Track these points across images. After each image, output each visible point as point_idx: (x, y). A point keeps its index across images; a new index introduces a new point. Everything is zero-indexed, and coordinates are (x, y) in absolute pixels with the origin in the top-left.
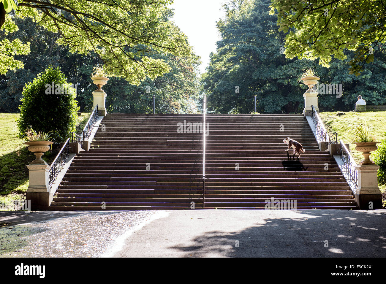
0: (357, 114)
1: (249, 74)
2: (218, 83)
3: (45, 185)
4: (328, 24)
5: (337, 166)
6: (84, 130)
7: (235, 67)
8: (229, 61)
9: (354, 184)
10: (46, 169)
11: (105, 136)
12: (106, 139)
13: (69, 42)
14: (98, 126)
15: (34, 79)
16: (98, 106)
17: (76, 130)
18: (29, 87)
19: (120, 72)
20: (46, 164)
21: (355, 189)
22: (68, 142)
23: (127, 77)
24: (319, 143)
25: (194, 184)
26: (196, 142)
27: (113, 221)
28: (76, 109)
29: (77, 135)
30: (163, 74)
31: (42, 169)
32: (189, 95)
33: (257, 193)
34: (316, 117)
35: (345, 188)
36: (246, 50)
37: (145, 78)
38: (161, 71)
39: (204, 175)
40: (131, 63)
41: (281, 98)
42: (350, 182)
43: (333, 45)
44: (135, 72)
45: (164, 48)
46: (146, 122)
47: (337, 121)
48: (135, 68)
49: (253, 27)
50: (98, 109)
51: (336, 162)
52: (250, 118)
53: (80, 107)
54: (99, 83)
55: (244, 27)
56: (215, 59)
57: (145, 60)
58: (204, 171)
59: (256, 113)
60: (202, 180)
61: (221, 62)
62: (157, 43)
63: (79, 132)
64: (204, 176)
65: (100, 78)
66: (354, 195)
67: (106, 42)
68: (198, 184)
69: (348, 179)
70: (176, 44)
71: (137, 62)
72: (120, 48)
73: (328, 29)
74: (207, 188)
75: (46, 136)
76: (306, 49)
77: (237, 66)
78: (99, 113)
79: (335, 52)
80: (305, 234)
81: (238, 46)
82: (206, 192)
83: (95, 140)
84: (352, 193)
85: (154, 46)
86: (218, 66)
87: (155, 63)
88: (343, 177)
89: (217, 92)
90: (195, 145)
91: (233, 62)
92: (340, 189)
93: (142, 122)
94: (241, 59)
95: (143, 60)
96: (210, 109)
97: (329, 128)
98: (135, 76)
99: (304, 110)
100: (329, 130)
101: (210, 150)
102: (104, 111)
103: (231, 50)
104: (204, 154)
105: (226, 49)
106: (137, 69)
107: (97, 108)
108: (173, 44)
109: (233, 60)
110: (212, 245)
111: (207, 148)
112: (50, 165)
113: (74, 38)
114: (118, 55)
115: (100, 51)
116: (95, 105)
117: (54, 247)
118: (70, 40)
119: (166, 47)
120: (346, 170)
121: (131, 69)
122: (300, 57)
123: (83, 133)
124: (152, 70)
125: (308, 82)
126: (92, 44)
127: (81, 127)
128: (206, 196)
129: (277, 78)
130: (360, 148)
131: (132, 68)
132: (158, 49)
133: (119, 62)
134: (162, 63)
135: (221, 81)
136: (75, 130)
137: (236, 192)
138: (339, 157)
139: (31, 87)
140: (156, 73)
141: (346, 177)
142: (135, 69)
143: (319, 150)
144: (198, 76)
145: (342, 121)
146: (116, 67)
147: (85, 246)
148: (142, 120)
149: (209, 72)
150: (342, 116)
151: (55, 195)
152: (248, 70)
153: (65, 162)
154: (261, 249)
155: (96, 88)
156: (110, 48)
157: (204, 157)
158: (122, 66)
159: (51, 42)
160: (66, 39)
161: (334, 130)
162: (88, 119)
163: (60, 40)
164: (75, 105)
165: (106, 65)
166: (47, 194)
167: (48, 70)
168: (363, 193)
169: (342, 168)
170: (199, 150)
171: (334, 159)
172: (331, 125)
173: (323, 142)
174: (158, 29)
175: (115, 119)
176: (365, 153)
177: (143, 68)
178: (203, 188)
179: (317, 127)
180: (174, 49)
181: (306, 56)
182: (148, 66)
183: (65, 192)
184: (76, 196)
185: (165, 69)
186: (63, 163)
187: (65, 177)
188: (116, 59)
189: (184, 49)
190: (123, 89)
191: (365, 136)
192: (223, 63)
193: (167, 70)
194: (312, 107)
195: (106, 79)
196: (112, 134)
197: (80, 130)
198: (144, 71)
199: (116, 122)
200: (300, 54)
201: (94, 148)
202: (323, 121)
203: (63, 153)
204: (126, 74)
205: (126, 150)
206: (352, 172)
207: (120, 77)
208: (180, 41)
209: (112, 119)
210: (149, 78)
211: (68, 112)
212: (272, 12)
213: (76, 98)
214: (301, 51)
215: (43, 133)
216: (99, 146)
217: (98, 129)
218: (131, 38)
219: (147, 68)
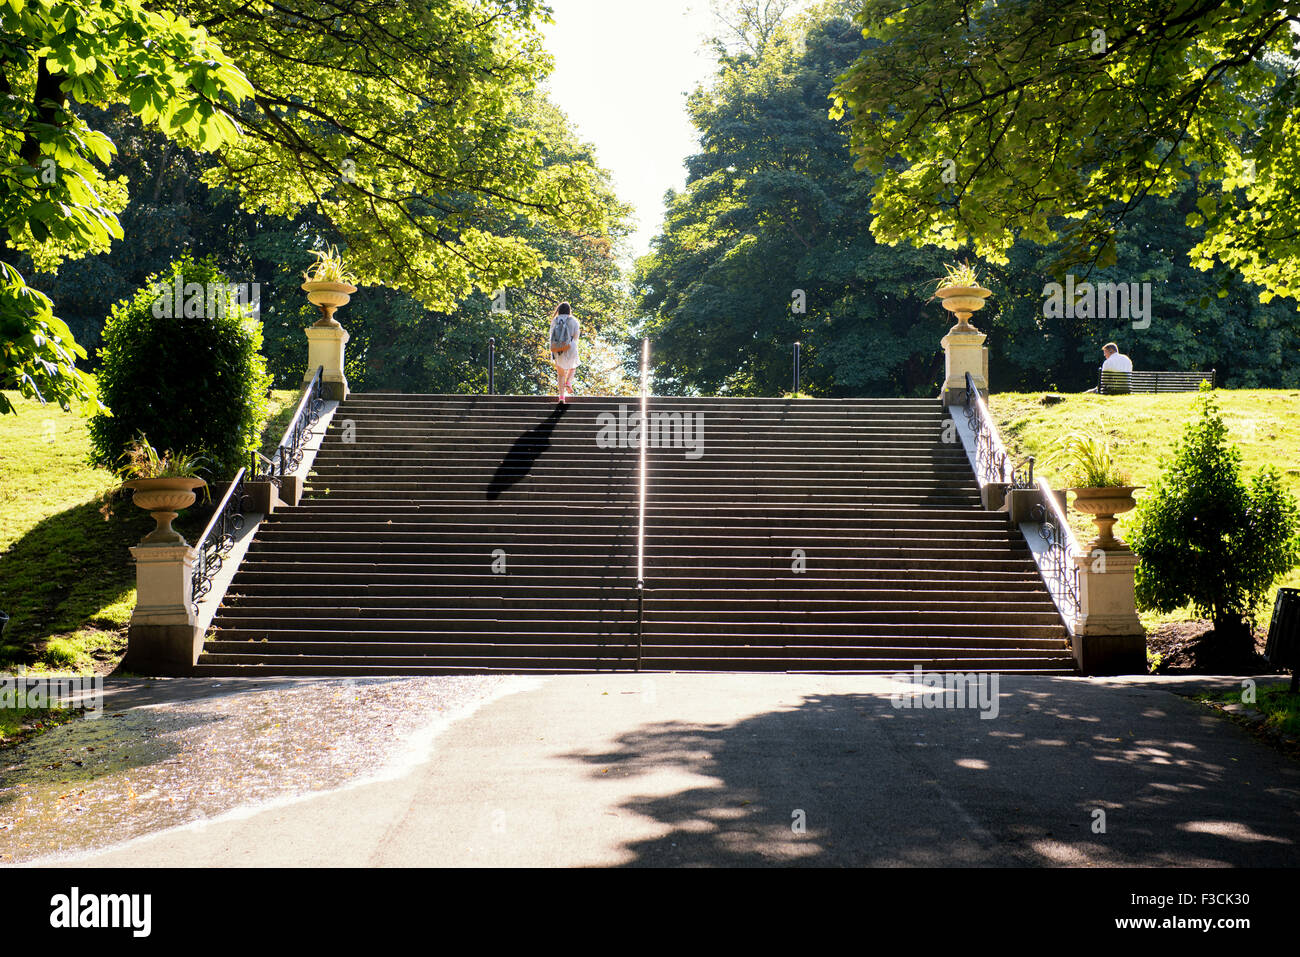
0: (1101, 402)
1: (787, 264)
2: (691, 290)
3: (183, 605)
4: (998, 147)
5: (1029, 555)
6: (283, 443)
7: (742, 241)
8: (724, 222)
9: (1074, 608)
10: (185, 559)
11: (347, 463)
12: (347, 471)
13: (238, 179)
14: (324, 431)
15: (139, 290)
16: (321, 370)
17: (261, 445)
18: (124, 315)
19: (395, 274)
20: (185, 544)
21: (1073, 619)
22: (241, 480)
23: (416, 289)
24: (982, 487)
25: (612, 605)
26: (618, 481)
27: (391, 699)
28: (260, 381)
29: (263, 457)
30: (522, 279)
31: (175, 560)
32: (598, 328)
33: (792, 630)
34: (977, 410)
35: (1047, 619)
36: (780, 188)
37: (469, 291)
38: (517, 272)
39: (640, 578)
40: (429, 249)
41: (887, 342)
42: (1062, 602)
43: (1018, 202)
44: (439, 274)
45: (525, 207)
46: (469, 419)
47: (1041, 421)
48: (440, 261)
49: (803, 116)
50: (324, 380)
51: (1026, 542)
52: (781, 409)
53: (272, 376)
54: (324, 302)
55: (774, 117)
56: (683, 216)
57: (470, 240)
58: (640, 567)
59: (801, 396)
60: (636, 594)
61: (698, 226)
62: (506, 191)
63: (267, 450)
64: (639, 582)
65: (329, 287)
66: (1070, 638)
67: (357, 188)
68: (622, 606)
69: (1057, 591)
70: (562, 194)
71: (446, 246)
72: (398, 205)
73: (997, 163)
74: (649, 617)
75: (186, 464)
76: (934, 217)
77: (750, 239)
78: (326, 392)
79: (1024, 221)
80: (901, 729)
81: (754, 176)
82: (646, 628)
83: (315, 474)
84: (1066, 633)
85: (498, 198)
86: (687, 237)
87: (500, 247)
88: (1044, 587)
89: (686, 322)
90: (614, 490)
91: (736, 226)
92: (1032, 620)
93: (456, 420)
94: (763, 218)
95: (463, 238)
96: (665, 373)
97: (1014, 442)
98: (440, 286)
99: (945, 388)
100: (1016, 447)
101: (660, 505)
102: (342, 385)
103: (731, 187)
104: (642, 517)
105: (713, 185)
106: (445, 266)
107: (321, 376)
108: (554, 194)
109: (737, 221)
110: (664, 751)
111: (648, 498)
112: (194, 546)
113: (255, 168)
114: (392, 224)
115: (335, 207)
116: (313, 365)
117: (254, 754)
118: (243, 174)
119: (533, 201)
120: (1052, 568)
121: (429, 264)
122: (918, 241)
123: (281, 453)
124: (492, 270)
125: (955, 303)
126: (311, 187)
127: (272, 435)
128: (647, 640)
129: (875, 278)
130: (1086, 503)
131: (430, 261)
132: (509, 209)
133: (395, 246)
134: (520, 248)
135: (698, 286)
136: (259, 443)
137: (734, 629)
138: (1037, 526)
139: (130, 316)
140: (503, 279)
141: (1053, 585)
142: (441, 266)
143: (983, 508)
144: (626, 267)
145: (1054, 420)
146: (383, 260)
147: (333, 752)
148: (457, 413)
149: (662, 253)
150: (1056, 406)
151: (208, 633)
152: (784, 253)
153: (234, 540)
154: (780, 759)
155: (320, 315)
156: (369, 205)
157: (641, 527)
158: (402, 255)
159: (161, 160)
160: (232, 170)
161: (1030, 448)
162: (294, 408)
163: (213, 173)
164: (259, 371)
165: (353, 249)
166: (190, 631)
167: (181, 263)
168: (1094, 631)
169: (1043, 560)
170: (627, 505)
171: (1022, 534)
172: (1022, 434)
173: (993, 485)
174: (507, 150)
175: (373, 411)
176: (1100, 518)
177: (463, 263)
178: (638, 617)
179: (980, 438)
180: (557, 207)
181: (933, 237)
182: (479, 257)
183: (238, 625)
184: (272, 637)
185: (530, 265)
186: (227, 542)
187: (234, 581)
188: (384, 235)
189: (584, 208)
190: (388, 310)
191: (1100, 470)
192: (705, 227)
193: (535, 268)
194: (967, 377)
195: (348, 289)
196: (367, 455)
197: (270, 444)
198: (468, 270)
199: (378, 418)
200: (917, 232)
201: (315, 497)
202: (998, 421)
203: (227, 511)
204: (415, 280)
205: (409, 503)
206: (1069, 573)
207: (396, 288)
208: (572, 186)
209: (366, 411)
210: (483, 291)
211: (239, 393)
212: (838, 111)
213: (261, 348)
214: (919, 225)
215: (176, 456)
216: (327, 491)
217: (325, 439)
218: (428, 174)
219: (476, 264)
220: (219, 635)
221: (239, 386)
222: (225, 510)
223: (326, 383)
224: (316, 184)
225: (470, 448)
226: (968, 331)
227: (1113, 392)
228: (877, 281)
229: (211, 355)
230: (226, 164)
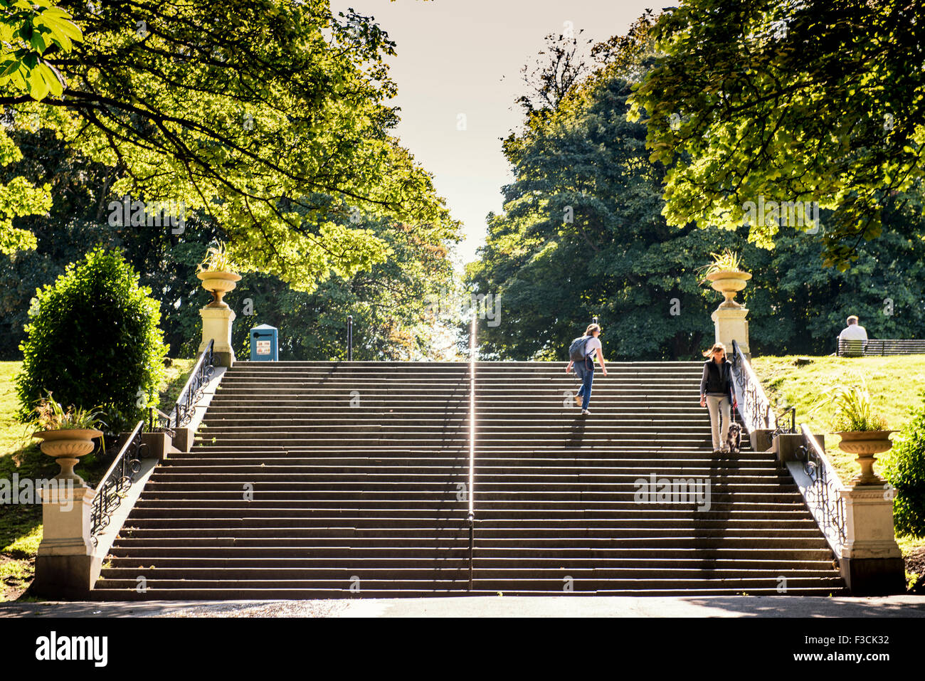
0: (842, 363)
1: (581, 264)
2: (507, 285)
3: (81, 538)
4: (769, 145)
5: (796, 489)
6: (178, 402)
7: (547, 247)
8: (531, 233)
9: (838, 534)
10: (84, 498)
11: (231, 417)
12: (231, 424)
13: (144, 188)
14: (214, 391)
15: (59, 277)
16: (213, 342)
17: (159, 402)
18: (46, 297)
19: (266, 261)
20: (85, 485)
21: (840, 545)
22: (140, 431)
23: (283, 273)
24: (750, 432)
25: (447, 534)
26: (452, 430)
28: (159, 350)
29: (161, 413)
30: (370, 264)
31: (76, 499)
33: (600, 554)
34: (743, 370)
35: (816, 544)
37: (327, 275)
38: (366, 258)
39: (471, 511)
40: (294, 239)
41: (658, 322)
42: (827, 529)
43: (781, 194)
44: (302, 261)
45: (373, 204)
46: (331, 381)
47: (795, 379)
48: (303, 250)
49: (591, 151)
50: (214, 350)
51: (793, 479)
53: (169, 345)
54: (216, 288)
55: (568, 152)
56: (499, 229)
57: (327, 232)
58: (471, 502)
60: (467, 524)
61: (512, 236)
62: (357, 192)
63: (167, 408)
64: (470, 515)
65: (220, 276)
66: (837, 560)
67: (234, 189)
68: (456, 534)
69: (822, 520)
70: (404, 193)
71: (308, 237)
72: (268, 203)
73: (769, 157)
74: (478, 544)
75: (83, 417)
76: (716, 202)
77: (553, 245)
78: (216, 360)
81: (554, 197)
82: (476, 554)
83: (205, 426)
84: (833, 556)
85: (351, 198)
86: (504, 244)
87: (352, 238)
88: (810, 516)
90: (449, 437)
91: (542, 235)
92: (804, 544)
93: (321, 381)
94: (562, 229)
95: (322, 231)
96: (487, 350)
97: (774, 396)
98: (304, 270)
100: (776, 400)
101: (487, 449)
102: (229, 354)
103: (538, 206)
104: (472, 459)
105: (524, 205)
106: (308, 254)
107: (212, 347)
108: (397, 193)
109: (542, 231)
111: (478, 444)
112: (94, 487)
113: (155, 178)
114: (263, 220)
115: (219, 209)
116: (206, 340)
118: (147, 184)
119: (379, 200)
120: (816, 500)
121: (294, 253)
122: (703, 223)
123: (177, 410)
124: (345, 257)
125: (722, 284)
126: (200, 193)
127: (171, 395)
128: (477, 564)
129: (647, 273)
130: (851, 444)
131: (295, 249)
132: (360, 206)
133: (266, 237)
134: (369, 238)
135: (511, 282)
136: (157, 401)
137: (551, 554)
138: (801, 466)
139: (51, 298)
140: (355, 264)
141: (818, 515)
142: (304, 254)
143: (752, 450)
144: (459, 269)
145: (806, 378)
146: (257, 249)
148: (322, 376)
149: (485, 259)
150: (807, 366)
151: (105, 561)
152: (578, 256)
153: (132, 481)
155: (210, 298)
156: (244, 203)
157: (471, 467)
158: (272, 245)
159: (101, 188)
160: (136, 180)
161: (787, 401)
162: (189, 374)
163: (122, 183)
164: (157, 341)
165: (234, 242)
166: (87, 560)
167: (93, 255)
168: (860, 554)
169: (807, 493)
170: (459, 449)
171: (788, 471)
172: (780, 390)
173: (760, 431)
174: (358, 158)
175: (254, 375)
176: (862, 457)
177: (322, 250)
178: (469, 544)
179: (746, 393)
180: (399, 204)
181: (715, 220)
182: (335, 246)
183: (132, 554)
184: (158, 564)
185: (377, 253)
186: (127, 483)
187: (130, 516)
188: (257, 228)
189: (422, 205)
190: (275, 301)
191: (861, 416)
192: (518, 237)
193: (381, 255)
194: (734, 343)
195: (233, 277)
196: (248, 410)
197: (169, 402)
198: (326, 257)
199: (258, 380)
200: (702, 215)
201: (204, 445)
202: (761, 379)
203: (126, 457)
204: (283, 265)
205: (281, 450)
206: (831, 504)
207: (267, 272)
208: (412, 187)
209: (248, 375)
210: (338, 275)
211: (140, 359)
212: (634, 114)
213: (159, 323)
214: (704, 209)
215: (77, 411)
216: (214, 440)
217: (214, 398)
218: (293, 178)
219: (333, 252)
220: (115, 563)
221: (140, 354)
222: (125, 456)
223: (217, 353)
224: (204, 191)
225: (332, 404)
226: (733, 307)
227: (851, 356)
228: (649, 275)
229: (117, 329)
230: (133, 176)
